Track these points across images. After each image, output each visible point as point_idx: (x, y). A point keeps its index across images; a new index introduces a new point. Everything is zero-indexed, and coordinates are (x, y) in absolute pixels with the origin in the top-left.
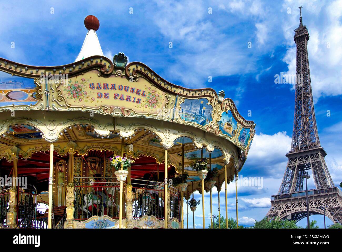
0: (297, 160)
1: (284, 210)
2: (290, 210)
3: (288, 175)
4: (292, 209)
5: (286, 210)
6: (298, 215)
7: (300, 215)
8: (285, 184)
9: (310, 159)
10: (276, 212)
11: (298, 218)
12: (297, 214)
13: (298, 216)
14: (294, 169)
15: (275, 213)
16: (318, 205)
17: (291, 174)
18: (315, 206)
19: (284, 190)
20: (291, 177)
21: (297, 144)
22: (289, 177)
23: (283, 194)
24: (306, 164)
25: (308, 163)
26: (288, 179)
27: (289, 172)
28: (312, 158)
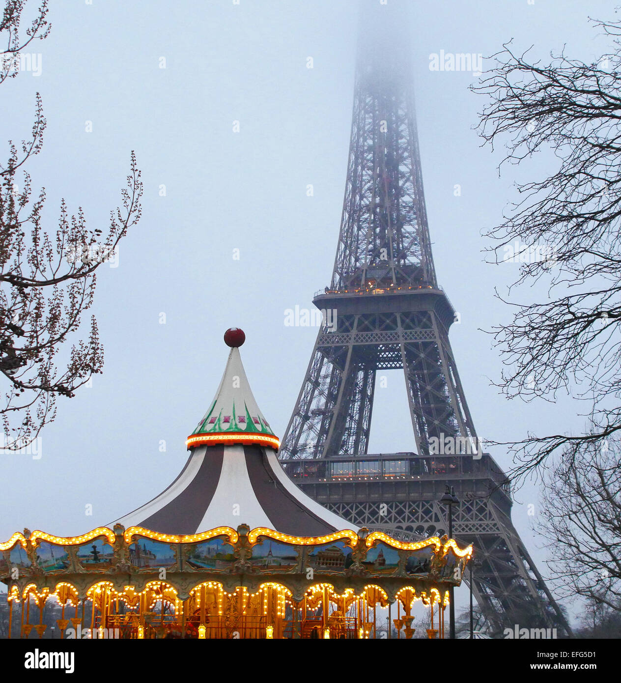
0: (352, 325)
3: (316, 384)
8: (306, 418)
9: (400, 329)
14: (339, 363)
16: (422, 518)
17: (328, 380)
18: (413, 521)
19: (301, 441)
20: (327, 392)
21: (356, 261)
22: (321, 393)
23: (295, 458)
24: (384, 345)
25: (393, 344)
26: (319, 402)
27: (323, 373)
28: (408, 327)
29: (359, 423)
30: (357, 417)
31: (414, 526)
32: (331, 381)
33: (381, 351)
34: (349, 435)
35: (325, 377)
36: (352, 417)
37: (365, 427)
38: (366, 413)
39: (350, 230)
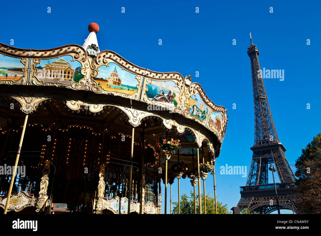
0: (260, 153)
1: (253, 202)
2: (259, 203)
3: (254, 168)
4: (260, 202)
5: (255, 202)
6: (267, 208)
7: (268, 209)
8: (252, 176)
9: (272, 153)
10: (245, 203)
11: (267, 211)
12: (265, 208)
13: (267, 210)
14: (258, 163)
15: (245, 205)
16: (284, 199)
17: (256, 167)
18: (282, 200)
19: (252, 181)
20: (256, 170)
21: (260, 139)
22: (255, 170)
23: (251, 185)
24: (269, 157)
25: (271, 157)
26: (255, 172)
27: (255, 165)
28: (274, 153)
29: (265, 177)
30: (265, 175)
31: (283, 201)
32: (257, 167)
33: (268, 159)
34: (263, 180)
35: (256, 166)
36: (263, 176)
37: (267, 178)
38: (267, 174)
39: (257, 132)
